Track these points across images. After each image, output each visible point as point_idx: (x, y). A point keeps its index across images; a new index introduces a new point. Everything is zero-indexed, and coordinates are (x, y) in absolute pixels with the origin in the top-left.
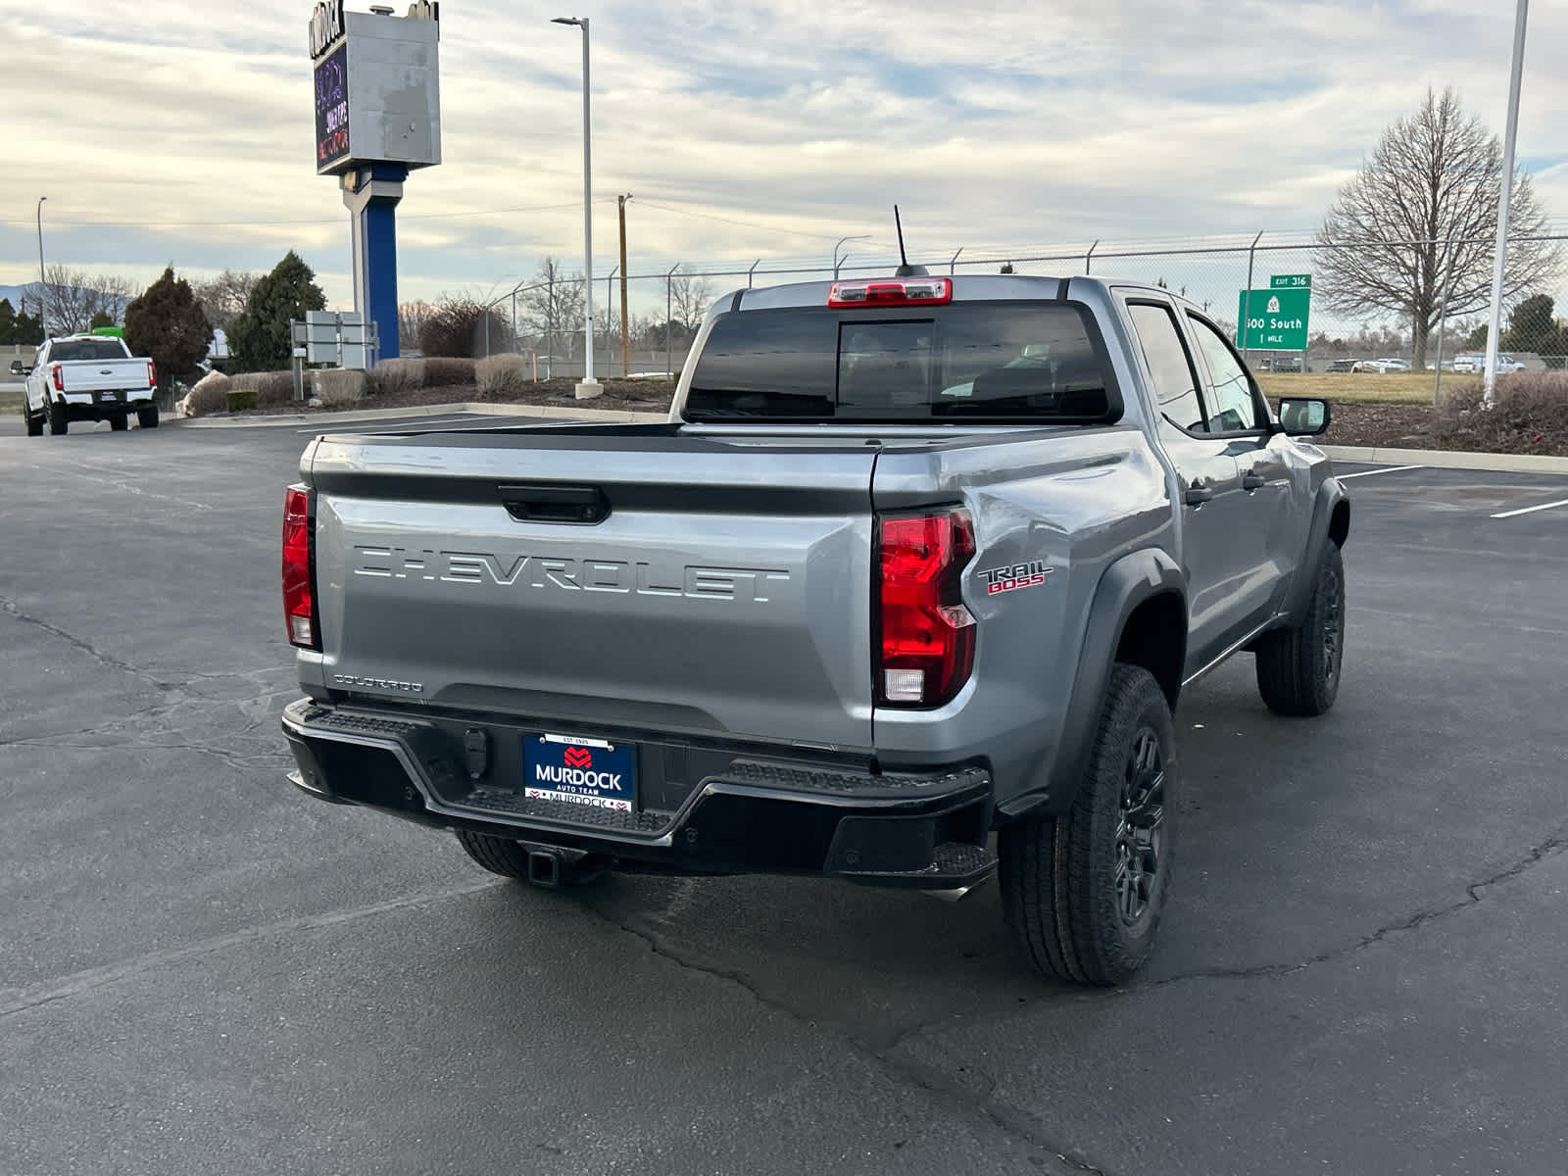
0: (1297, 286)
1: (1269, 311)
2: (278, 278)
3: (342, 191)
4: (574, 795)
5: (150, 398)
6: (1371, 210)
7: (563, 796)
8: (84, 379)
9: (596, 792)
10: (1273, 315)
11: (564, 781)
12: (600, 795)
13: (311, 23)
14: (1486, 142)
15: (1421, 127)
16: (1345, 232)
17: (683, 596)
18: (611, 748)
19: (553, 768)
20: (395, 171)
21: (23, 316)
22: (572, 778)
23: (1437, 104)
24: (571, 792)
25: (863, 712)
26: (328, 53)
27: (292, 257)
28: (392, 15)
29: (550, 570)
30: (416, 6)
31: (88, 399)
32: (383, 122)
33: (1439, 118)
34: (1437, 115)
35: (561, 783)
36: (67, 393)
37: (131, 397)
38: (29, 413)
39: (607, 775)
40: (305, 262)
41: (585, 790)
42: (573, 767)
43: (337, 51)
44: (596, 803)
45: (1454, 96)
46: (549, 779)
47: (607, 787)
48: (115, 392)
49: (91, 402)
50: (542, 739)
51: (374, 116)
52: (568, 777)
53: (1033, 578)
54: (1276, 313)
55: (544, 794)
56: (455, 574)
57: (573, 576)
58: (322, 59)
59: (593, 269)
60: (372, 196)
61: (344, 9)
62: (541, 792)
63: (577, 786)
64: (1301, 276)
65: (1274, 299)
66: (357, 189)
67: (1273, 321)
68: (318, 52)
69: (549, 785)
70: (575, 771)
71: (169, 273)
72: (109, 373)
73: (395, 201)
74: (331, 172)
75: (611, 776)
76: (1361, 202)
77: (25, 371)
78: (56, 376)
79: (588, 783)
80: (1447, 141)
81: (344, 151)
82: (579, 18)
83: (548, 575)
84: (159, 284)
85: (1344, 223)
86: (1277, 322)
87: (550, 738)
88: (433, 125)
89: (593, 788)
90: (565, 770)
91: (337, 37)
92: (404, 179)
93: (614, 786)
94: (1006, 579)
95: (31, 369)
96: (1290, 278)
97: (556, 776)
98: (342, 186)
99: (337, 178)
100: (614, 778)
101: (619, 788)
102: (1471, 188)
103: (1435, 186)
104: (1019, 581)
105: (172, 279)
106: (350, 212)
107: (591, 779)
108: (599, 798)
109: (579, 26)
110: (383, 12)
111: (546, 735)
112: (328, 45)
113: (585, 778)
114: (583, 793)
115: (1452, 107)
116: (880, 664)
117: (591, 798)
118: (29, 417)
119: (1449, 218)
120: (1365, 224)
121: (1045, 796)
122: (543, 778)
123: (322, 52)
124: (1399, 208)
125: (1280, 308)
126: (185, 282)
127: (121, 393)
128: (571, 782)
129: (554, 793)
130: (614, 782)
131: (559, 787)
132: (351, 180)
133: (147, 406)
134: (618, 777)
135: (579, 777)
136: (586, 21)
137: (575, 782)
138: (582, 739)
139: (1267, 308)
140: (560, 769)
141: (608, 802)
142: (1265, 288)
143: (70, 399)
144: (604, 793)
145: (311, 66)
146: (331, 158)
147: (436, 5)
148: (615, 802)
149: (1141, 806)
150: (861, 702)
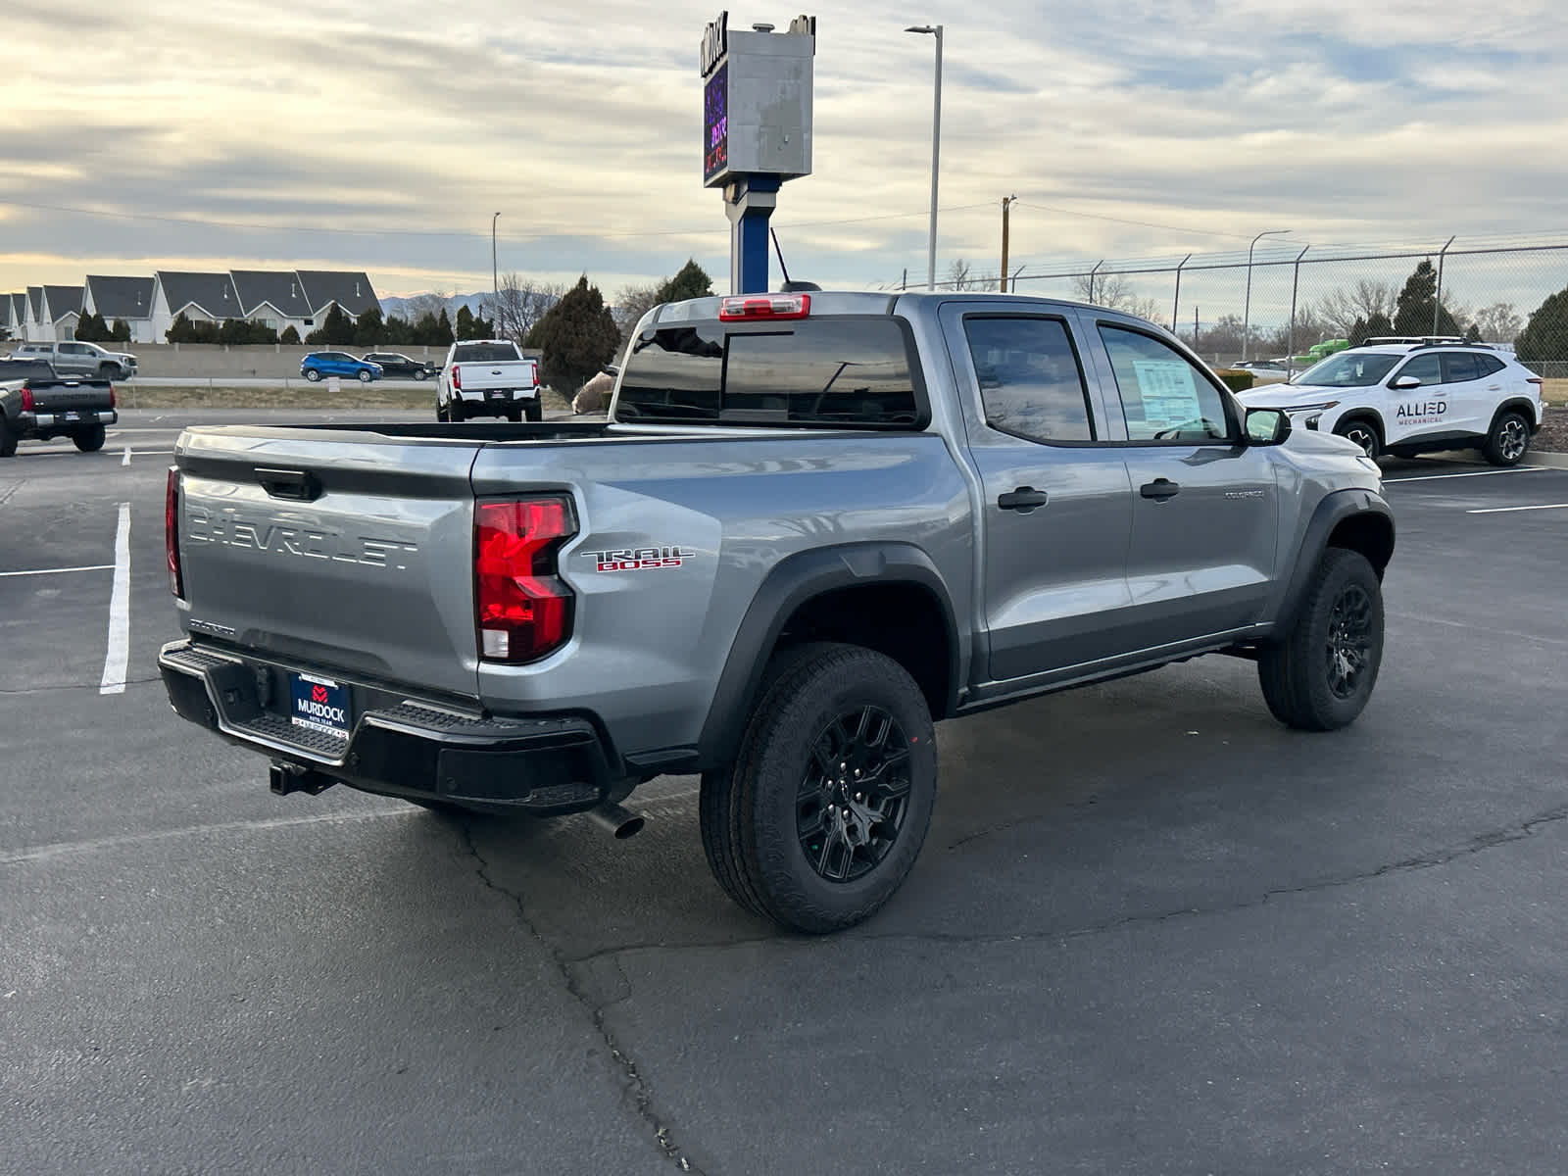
2: (679, 286)
3: (724, 203)
4: (319, 725)
5: (533, 397)
7: (313, 725)
8: (478, 378)
9: (331, 723)
11: (314, 713)
12: (333, 726)
13: (703, 43)
17: (357, 562)
18: (337, 687)
20: (770, 182)
21: (479, 320)
22: (317, 711)
24: (317, 722)
25: (472, 665)
26: (715, 71)
27: (691, 266)
28: (772, 32)
29: (286, 538)
30: (796, 21)
31: (480, 397)
32: (759, 136)
35: (312, 714)
36: (464, 391)
37: (517, 395)
38: (440, 408)
39: (336, 710)
40: (703, 270)
41: (325, 721)
42: (318, 703)
43: (721, 69)
44: (326, 731)
46: (305, 711)
47: (336, 719)
48: (505, 391)
49: (482, 399)
50: (300, 677)
51: (751, 130)
52: (315, 709)
53: (664, 561)
55: (300, 723)
56: (240, 540)
57: (299, 544)
58: (710, 77)
59: (936, 274)
60: (748, 208)
61: (727, 29)
62: (301, 721)
63: (320, 718)
66: (736, 200)
68: (706, 70)
69: (305, 715)
70: (319, 706)
71: (583, 281)
72: (499, 373)
73: (769, 211)
74: (714, 185)
75: (338, 710)
77: (437, 371)
78: (454, 375)
79: (326, 716)
81: (724, 165)
82: (933, 26)
83: (286, 543)
84: (573, 292)
87: (304, 676)
88: (805, 136)
89: (329, 720)
90: (313, 704)
91: (722, 55)
92: (777, 190)
93: (340, 718)
94: (624, 560)
95: (441, 368)
97: (309, 709)
98: (725, 199)
99: (721, 190)
100: (340, 712)
101: (343, 721)
104: (644, 562)
105: (586, 287)
106: (730, 223)
107: (328, 712)
108: (333, 729)
109: (933, 34)
110: (764, 29)
111: (302, 674)
112: (714, 64)
113: (324, 711)
114: (324, 724)
116: (481, 624)
117: (328, 728)
118: (439, 412)
121: (695, 753)
122: (302, 710)
123: (711, 70)
126: (596, 290)
127: (508, 392)
128: (317, 714)
129: (308, 722)
130: (340, 715)
131: (311, 718)
132: (731, 191)
133: (532, 404)
134: (342, 711)
135: (321, 711)
136: (940, 28)
137: (319, 715)
138: (321, 679)
140: (311, 703)
143: (465, 397)
144: (335, 724)
145: (703, 83)
146: (714, 172)
147: (814, 19)
148: (337, 731)
149: (874, 778)
150: (469, 655)
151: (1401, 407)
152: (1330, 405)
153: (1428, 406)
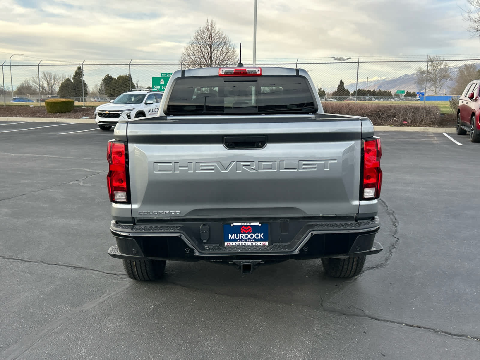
0: (168, 76)
1: (161, 83)
4: (245, 243)
6: (194, 54)
7: (240, 243)
9: (253, 240)
10: (162, 85)
11: (241, 238)
12: (255, 241)
14: (223, 37)
15: (206, 31)
16: (187, 60)
17: (298, 171)
18: (260, 225)
19: (235, 234)
22: (244, 237)
23: (210, 24)
24: (243, 241)
25: (356, 203)
29: (244, 166)
33: (210, 28)
34: (210, 27)
35: (239, 239)
39: (258, 234)
41: (249, 240)
44: (254, 244)
45: (214, 22)
46: (234, 238)
47: (258, 238)
50: (232, 225)
52: (242, 237)
54: (163, 84)
55: (232, 244)
56: (202, 170)
57: (254, 167)
62: (231, 243)
63: (246, 240)
64: (170, 73)
65: (162, 80)
67: (162, 87)
69: (235, 240)
70: (245, 234)
75: (260, 234)
76: (191, 52)
79: (250, 238)
80: (213, 35)
83: (243, 167)
85: (187, 58)
86: (164, 87)
87: (235, 224)
89: (252, 239)
90: (241, 234)
93: (261, 237)
96: (166, 74)
97: (237, 237)
100: (261, 235)
101: (263, 238)
102: (220, 49)
103: (211, 49)
107: (252, 236)
108: (255, 242)
111: (234, 223)
113: (249, 236)
114: (248, 241)
115: (214, 25)
116: (362, 187)
117: (252, 243)
119: (215, 57)
120: (193, 58)
122: (232, 238)
124: (201, 54)
125: (164, 83)
128: (243, 238)
129: (237, 243)
130: (261, 236)
131: (238, 241)
134: (263, 234)
135: (247, 236)
137: (245, 238)
138: (249, 223)
139: (160, 83)
140: (239, 234)
141: (259, 243)
142: (159, 76)
144: (256, 240)
148: (262, 243)
150: (356, 200)
151: (149, 110)
152: (132, 110)
153: (155, 109)
